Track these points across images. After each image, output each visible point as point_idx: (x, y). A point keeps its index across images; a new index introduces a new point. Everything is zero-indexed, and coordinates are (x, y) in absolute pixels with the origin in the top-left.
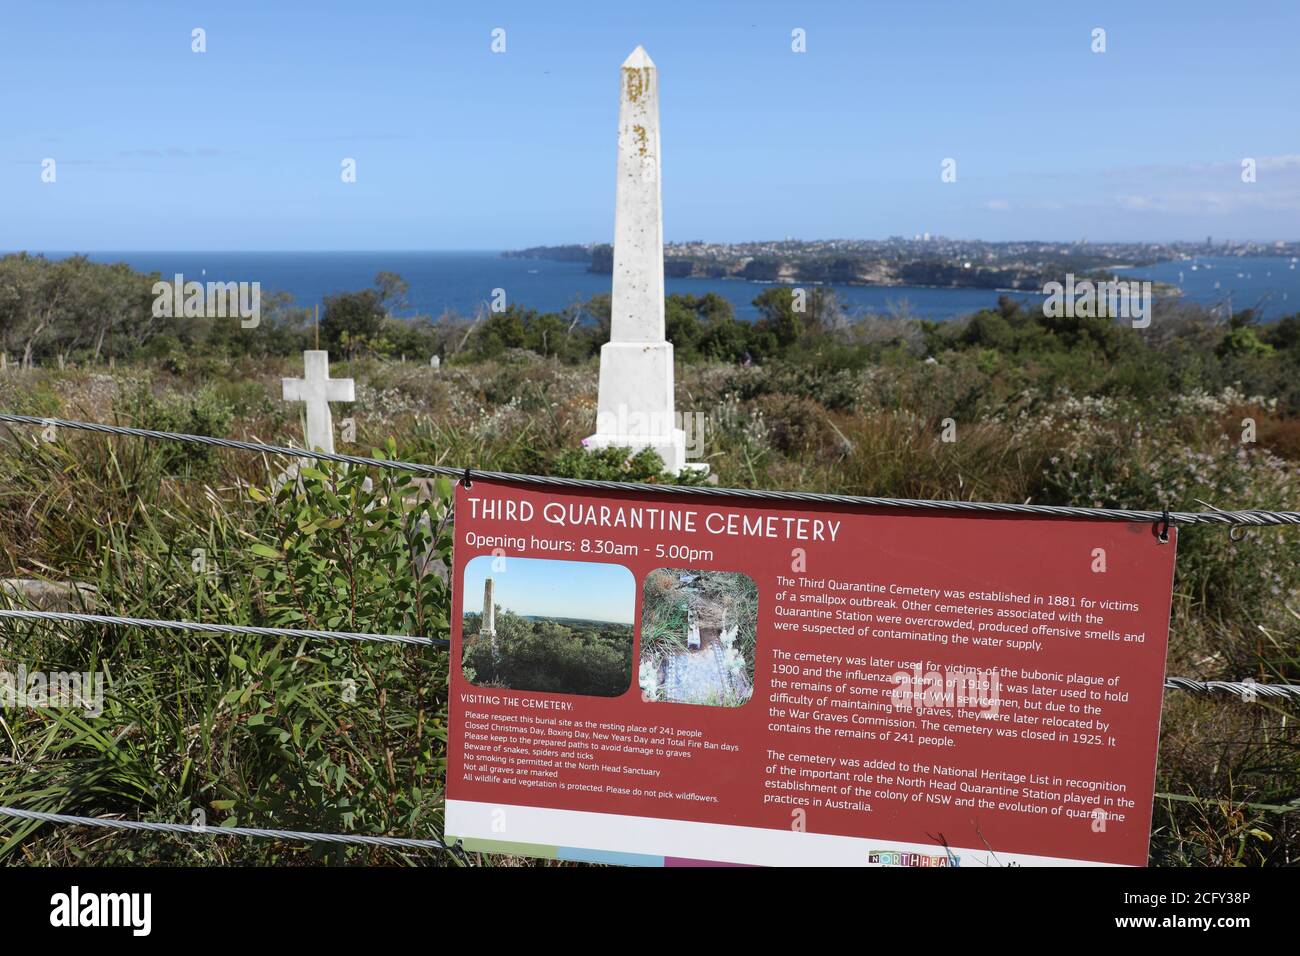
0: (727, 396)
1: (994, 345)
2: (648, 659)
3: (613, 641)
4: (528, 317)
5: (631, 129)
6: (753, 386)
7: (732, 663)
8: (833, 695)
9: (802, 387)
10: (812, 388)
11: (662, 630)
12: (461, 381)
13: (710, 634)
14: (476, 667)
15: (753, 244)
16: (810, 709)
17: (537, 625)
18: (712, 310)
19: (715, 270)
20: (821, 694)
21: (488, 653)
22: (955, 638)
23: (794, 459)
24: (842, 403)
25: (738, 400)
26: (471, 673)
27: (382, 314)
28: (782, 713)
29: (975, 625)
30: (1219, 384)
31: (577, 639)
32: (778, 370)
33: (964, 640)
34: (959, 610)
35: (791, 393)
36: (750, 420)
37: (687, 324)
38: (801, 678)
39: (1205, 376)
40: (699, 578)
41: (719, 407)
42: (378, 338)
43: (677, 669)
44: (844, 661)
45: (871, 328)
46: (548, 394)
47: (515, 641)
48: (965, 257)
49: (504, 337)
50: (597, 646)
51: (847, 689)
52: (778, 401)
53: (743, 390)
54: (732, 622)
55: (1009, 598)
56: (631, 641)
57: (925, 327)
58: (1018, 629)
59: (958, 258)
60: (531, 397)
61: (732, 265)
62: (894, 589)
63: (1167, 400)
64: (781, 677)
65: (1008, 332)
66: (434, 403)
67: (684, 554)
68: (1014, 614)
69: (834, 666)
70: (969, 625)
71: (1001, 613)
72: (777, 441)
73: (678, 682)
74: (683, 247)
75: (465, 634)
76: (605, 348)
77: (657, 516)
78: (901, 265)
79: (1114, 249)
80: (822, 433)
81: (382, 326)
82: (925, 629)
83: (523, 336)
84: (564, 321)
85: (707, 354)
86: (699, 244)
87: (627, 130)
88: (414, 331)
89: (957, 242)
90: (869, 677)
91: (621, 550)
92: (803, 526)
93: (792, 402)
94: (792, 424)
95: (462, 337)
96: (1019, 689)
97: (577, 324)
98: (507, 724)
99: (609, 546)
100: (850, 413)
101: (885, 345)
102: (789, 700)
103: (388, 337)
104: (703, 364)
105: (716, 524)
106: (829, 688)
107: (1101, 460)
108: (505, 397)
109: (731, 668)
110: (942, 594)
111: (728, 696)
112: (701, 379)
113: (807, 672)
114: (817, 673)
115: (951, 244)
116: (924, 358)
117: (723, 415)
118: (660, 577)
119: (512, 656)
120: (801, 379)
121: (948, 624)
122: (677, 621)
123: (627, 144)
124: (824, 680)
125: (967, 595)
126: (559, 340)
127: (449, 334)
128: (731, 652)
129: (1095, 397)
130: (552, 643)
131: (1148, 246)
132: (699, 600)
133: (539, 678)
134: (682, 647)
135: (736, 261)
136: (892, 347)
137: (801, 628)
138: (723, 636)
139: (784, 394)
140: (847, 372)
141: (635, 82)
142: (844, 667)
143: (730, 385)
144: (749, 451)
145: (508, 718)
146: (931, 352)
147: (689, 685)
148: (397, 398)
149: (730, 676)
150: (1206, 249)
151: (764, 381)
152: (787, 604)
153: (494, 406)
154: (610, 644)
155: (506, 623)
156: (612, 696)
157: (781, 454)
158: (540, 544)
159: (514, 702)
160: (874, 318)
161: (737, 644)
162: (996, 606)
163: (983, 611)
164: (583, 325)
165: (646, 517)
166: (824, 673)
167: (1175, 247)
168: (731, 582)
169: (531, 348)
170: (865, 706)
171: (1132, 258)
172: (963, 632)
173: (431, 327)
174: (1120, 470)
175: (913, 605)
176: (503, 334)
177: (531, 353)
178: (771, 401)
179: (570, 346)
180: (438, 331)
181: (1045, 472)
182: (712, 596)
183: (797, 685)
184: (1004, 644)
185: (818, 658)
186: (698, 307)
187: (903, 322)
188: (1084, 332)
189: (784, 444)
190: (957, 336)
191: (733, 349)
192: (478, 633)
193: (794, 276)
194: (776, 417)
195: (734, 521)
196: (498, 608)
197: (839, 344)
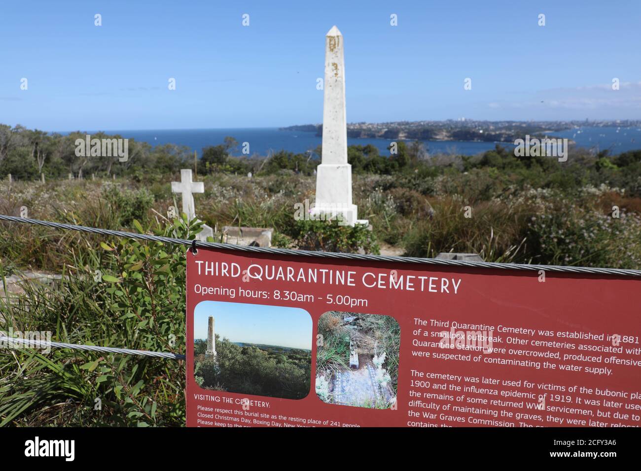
0: (377, 189)
1: (494, 166)
2: (321, 374)
3: (297, 361)
4: (290, 156)
5: (331, 65)
6: (388, 185)
7: (381, 379)
8: (455, 403)
9: (410, 185)
10: (414, 185)
11: (331, 354)
12: (259, 184)
13: (366, 358)
14: (203, 376)
15: (388, 123)
16: (439, 412)
17: (244, 349)
18: (370, 151)
19: (371, 134)
20: (446, 402)
21: (212, 367)
22: (546, 365)
23: (407, 218)
24: (428, 192)
25: (382, 191)
26: (200, 380)
27: (227, 155)
28: (417, 414)
29: (561, 356)
30: (598, 183)
31: (272, 359)
32: (400, 177)
33: (553, 366)
34: (549, 344)
35: (405, 187)
36: (387, 200)
37: (359, 158)
38: (431, 391)
39: (592, 179)
40: (357, 319)
41: (373, 194)
42: (226, 165)
43: (342, 382)
44: (463, 380)
45: (440, 159)
46: (297, 188)
47: (229, 360)
48: (480, 128)
49: (279, 164)
50: (286, 364)
51: (465, 399)
52: (400, 191)
53: (383, 186)
54: (381, 350)
55: (588, 336)
56: (310, 362)
57: (463, 159)
58: (594, 359)
59: (477, 128)
60: (288, 190)
61: (379, 132)
62: (501, 329)
63: (577, 190)
64: (418, 390)
65: (500, 160)
66: (247, 192)
67: (347, 300)
68: (591, 348)
69: (455, 383)
70: (557, 355)
71: (581, 347)
72: (399, 209)
73: (343, 390)
74: (357, 125)
75: (196, 354)
76: (319, 167)
77: (327, 274)
78: (452, 131)
79: (546, 124)
80: (420, 205)
81: (227, 159)
82: (523, 358)
83: (287, 164)
84: (305, 157)
85: (367, 171)
86: (364, 123)
87: (329, 65)
88: (241, 162)
89: (477, 122)
90: (481, 391)
91: (302, 298)
92: (434, 282)
93: (406, 191)
94: (406, 202)
95: (261, 164)
96: (594, 403)
97: (311, 159)
98: (225, 415)
99: (294, 295)
100: (431, 196)
101: (446, 166)
102: (422, 405)
103: (230, 165)
104: (366, 175)
105: (369, 280)
106: (451, 398)
107: (556, 219)
108: (278, 190)
109: (381, 382)
110: (537, 333)
111: (378, 401)
112: (365, 181)
113: (436, 386)
114: (443, 387)
115: (474, 122)
116: (463, 172)
117: (375, 198)
118: (330, 317)
119: (227, 369)
120: (410, 181)
121: (541, 355)
122: (342, 349)
123: (329, 71)
124: (447, 392)
125: (555, 334)
126: (303, 165)
127: (256, 164)
128: (380, 371)
129: (543, 188)
130: (255, 362)
131: (560, 123)
132: (358, 334)
133: (247, 385)
134: (346, 366)
135: (379, 131)
136: (448, 167)
137: (431, 355)
138: (375, 360)
139: (402, 188)
140: (430, 178)
141: (333, 42)
142: (463, 384)
143: (377, 184)
144: (387, 214)
145: (226, 411)
146: (466, 170)
147: (351, 394)
148: (231, 191)
149: (380, 387)
150: (586, 124)
151: (393, 182)
152: (421, 338)
153: (273, 194)
154: (295, 364)
155: (224, 347)
156: (298, 399)
157: (401, 215)
158: (245, 294)
159: (230, 401)
160: (440, 155)
161: (384, 366)
162: (577, 342)
163: (568, 346)
164: (314, 159)
165: (320, 275)
166: (448, 387)
167: (572, 123)
168: (381, 322)
169: (291, 169)
170: (478, 411)
171: (553, 128)
172: (551, 361)
173: (248, 160)
174: (565, 223)
175: (515, 341)
176: (279, 163)
177: (291, 171)
178: (396, 191)
179: (308, 168)
180: (251, 162)
181: (529, 225)
182: (367, 331)
183: (429, 396)
184: (583, 369)
185: (443, 377)
186: (364, 150)
187: (454, 156)
188: (534, 160)
189: (403, 211)
190: (478, 162)
191: (379, 169)
192: (204, 353)
193: (406, 137)
194: (399, 198)
195: (383, 278)
196: (217, 337)
197: (426, 166)
